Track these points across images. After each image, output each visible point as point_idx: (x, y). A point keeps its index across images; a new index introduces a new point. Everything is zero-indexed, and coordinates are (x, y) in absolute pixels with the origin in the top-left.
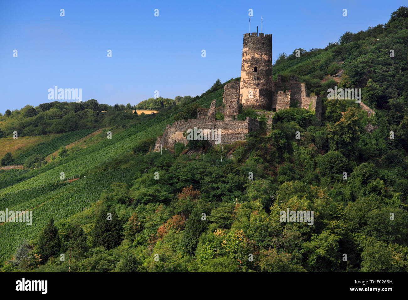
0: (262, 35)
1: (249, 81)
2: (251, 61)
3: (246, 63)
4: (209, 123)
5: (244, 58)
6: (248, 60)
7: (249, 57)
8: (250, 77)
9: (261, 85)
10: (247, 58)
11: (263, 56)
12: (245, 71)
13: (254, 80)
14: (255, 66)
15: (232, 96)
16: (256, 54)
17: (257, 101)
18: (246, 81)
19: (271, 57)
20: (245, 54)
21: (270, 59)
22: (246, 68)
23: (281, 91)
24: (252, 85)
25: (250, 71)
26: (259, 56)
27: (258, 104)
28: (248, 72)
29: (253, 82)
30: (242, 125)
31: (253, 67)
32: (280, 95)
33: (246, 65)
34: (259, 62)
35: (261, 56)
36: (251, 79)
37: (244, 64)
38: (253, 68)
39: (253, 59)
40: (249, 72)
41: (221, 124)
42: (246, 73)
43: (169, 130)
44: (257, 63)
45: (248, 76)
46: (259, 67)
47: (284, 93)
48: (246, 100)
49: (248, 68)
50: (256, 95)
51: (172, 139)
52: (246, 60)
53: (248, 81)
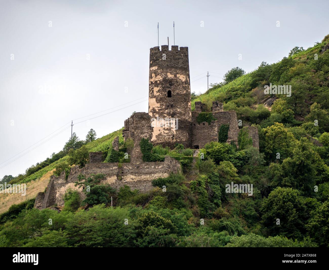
0: (175, 48)
1: (161, 110)
2: (162, 84)
3: (155, 86)
4: (114, 168)
5: (152, 80)
6: (158, 82)
7: (159, 78)
8: (163, 105)
9: (178, 115)
10: (156, 80)
11: (178, 75)
12: (155, 97)
13: (167, 109)
14: (168, 90)
15: (142, 130)
16: (168, 74)
17: (173, 136)
18: (157, 111)
19: (189, 78)
20: (153, 75)
21: (188, 79)
22: (155, 94)
23: (204, 122)
24: (165, 115)
25: (162, 96)
26: (173, 76)
27: (175, 140)
28: (159, 98)
29: (166, 111)
30: (160, 167)
31: (165, 91)
32: (204, 127)
33: (156, 89)
34: (173, 84)
35: (175, 76)
36: (164, 107)
37: (153, 88)
38: (166, 93)
39: (165, 80)
40: (161, 99)
41: (131, 168)
42: (156, 101)
43: (55, 182)
44: (171, 85)
45: (159, 104)
46: (174, 91)
47: (209, 124)
48: (158, 136)
49: (158, 94)
50: (172, 129)
51: (61, 194)
52: (156, 82)
53: (159, 110)
